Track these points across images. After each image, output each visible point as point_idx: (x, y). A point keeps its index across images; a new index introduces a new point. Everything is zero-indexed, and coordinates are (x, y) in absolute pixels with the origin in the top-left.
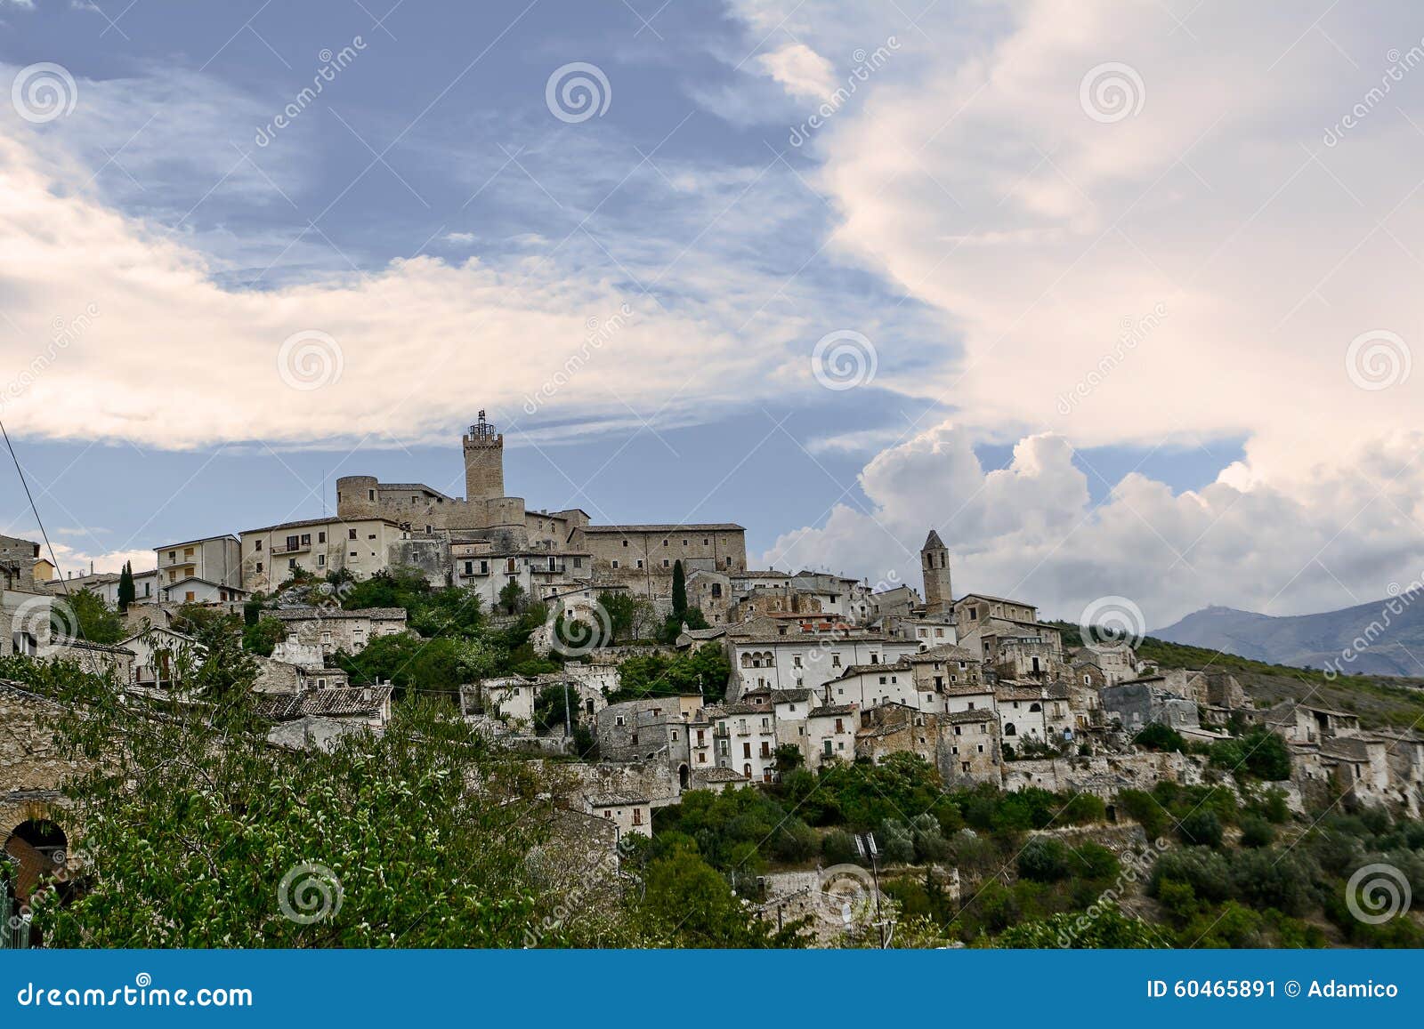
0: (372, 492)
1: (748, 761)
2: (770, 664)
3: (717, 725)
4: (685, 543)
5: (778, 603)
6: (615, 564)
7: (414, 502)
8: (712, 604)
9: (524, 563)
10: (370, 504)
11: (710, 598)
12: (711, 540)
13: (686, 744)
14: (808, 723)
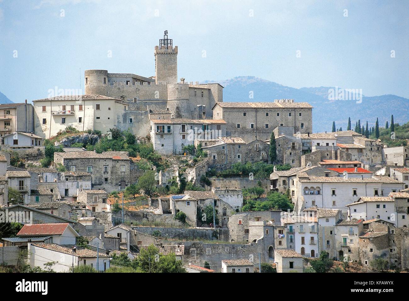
0: (105, 78)
1: (303, 246)
2: (319, 193)
3: (288, 227)
4: (278, 115)
5: (328, 155)
6: (239, 126)
7: (127, 84)
8: (291, 154)
9: (190, 128)
10: (104, 85)
11: (290, 150)
12: (293, 114)
13: (272, 236)
14: (335, 228)
